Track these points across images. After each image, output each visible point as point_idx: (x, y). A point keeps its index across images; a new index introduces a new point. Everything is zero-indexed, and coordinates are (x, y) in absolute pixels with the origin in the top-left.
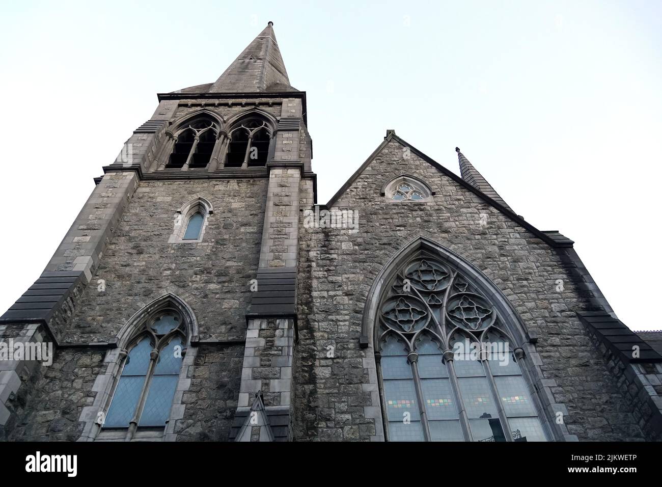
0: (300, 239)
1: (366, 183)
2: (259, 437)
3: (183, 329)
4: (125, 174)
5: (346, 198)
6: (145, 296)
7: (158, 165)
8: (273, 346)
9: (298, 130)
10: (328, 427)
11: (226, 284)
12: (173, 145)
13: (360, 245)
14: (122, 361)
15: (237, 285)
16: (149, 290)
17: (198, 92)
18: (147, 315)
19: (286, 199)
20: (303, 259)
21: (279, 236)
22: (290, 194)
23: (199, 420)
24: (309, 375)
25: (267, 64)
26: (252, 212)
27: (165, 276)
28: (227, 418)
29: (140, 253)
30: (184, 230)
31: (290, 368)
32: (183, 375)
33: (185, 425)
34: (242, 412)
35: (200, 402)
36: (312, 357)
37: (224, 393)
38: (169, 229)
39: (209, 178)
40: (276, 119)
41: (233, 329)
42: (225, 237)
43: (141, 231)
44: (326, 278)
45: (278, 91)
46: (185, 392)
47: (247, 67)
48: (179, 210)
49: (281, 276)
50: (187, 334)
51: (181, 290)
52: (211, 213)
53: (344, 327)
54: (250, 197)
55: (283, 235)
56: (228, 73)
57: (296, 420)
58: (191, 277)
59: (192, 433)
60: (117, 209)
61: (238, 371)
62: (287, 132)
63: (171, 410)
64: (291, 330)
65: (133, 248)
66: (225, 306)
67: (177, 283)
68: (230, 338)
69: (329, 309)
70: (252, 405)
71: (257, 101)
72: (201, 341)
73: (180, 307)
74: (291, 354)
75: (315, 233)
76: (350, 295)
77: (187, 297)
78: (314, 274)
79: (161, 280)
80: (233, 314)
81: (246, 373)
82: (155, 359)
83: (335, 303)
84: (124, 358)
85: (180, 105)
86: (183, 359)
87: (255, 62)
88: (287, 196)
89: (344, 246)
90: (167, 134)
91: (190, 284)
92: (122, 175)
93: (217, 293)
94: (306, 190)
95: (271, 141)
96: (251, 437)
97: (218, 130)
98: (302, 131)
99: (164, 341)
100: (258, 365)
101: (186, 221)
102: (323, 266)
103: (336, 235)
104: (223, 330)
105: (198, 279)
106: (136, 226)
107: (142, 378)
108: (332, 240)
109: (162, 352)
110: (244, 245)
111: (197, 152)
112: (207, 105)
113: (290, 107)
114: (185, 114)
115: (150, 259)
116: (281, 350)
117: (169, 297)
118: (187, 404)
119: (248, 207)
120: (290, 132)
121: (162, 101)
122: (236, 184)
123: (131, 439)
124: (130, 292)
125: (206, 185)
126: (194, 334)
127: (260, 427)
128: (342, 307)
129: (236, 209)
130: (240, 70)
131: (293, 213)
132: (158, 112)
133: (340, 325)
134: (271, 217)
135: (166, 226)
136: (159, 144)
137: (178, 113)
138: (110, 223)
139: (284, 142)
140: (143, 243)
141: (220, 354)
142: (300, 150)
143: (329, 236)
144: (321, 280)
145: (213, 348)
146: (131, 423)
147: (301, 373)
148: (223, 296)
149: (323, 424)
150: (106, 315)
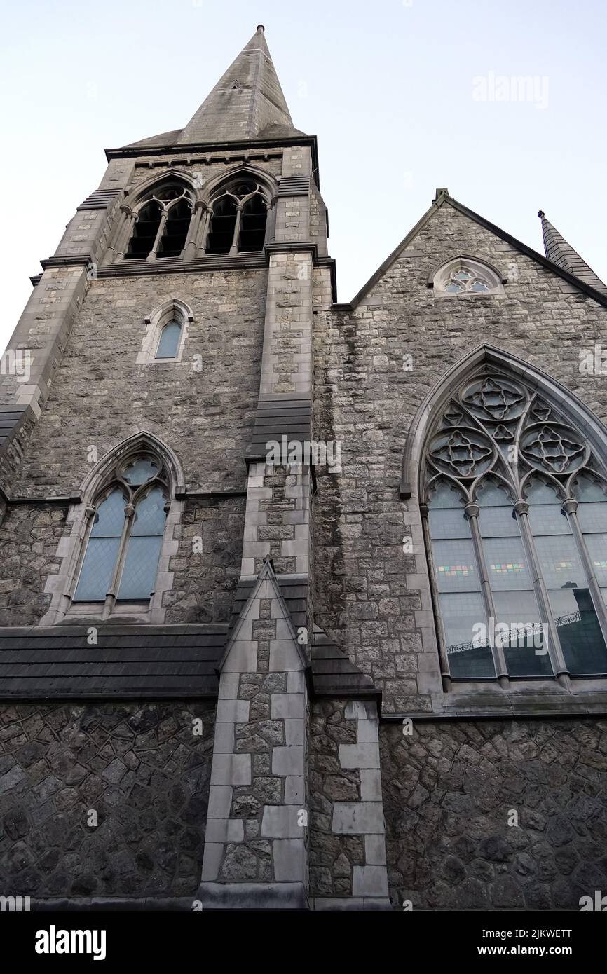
0: (314, 353)
1: (406, 270)
2: (270, 612)
3: (164, 478)
4: (70, 269)
5: (378, 292)
6: (111, 435)
7: (114, 255)
8: (282, 497)
9: (307, 195)
10: (358, 600)
11: (217, 417)
12: (132, 225)
13: (398, 359)
14: (89, 519)
15: (231, 417)
16: (116, 428)
17: (162, 144)
18: (116, 461)
19: (293, 297)
20: (320, 381)
21: (286, 350)
22: (298, 289)
23: (192, 592)
24: (333, 535)
25: (258, 94)
26: (247, 318)
27: (136, 408)
28: (228, 590)
29: (100, 378)
30: (156, 346)
31: (307, 526)
32: (168, 536)
33: (175, 598)
34: (246, 582)
35: (192, 569)
36: (336, 511)
37: (223, 557)
38: (136, 344)
39: (185, 271)
40: (275, 179)
41: (230, 477)
42: (212, 353)
43: (99, 349)
44: (352, 405)
45: (277, 137)
46: (171, 558)
47: (229, 101)
48: (147, 318)
49: (291, 404)
50: (170, 484)
51: (158, 427)
52: (191, 320)
53: (378, 471)
54: (243, 296)
55: (291, 348)
56: (203, 113)
57: (317, 591)
58: (170, 409)
59: (185, 607)
60: (64, 319)
61: (239, 529)
62: (292, 199)
63: (156, 580)
64: (306, 477)
65: (92, 371)
66: (218, 447)
67: (151, 418)
68: (226, 489)
69: (357, 448)
70: (259, 572)
71: (246, 153)
72: (188, 493)
73: (158, 449)
74: (308, 508)
75: (335, 344)
76: (385, 428)
77: (166, 436)
78: (336, 401)
79: (130, 414)
80: (229, 457)
81: (249, 533)
82: (131, 516)
83: (365, 439)
84: (91, 516)
85: (137, 166)
86: (167, 515)
87: (241, 92)
88: (295, 292)
89: (376, 361)
90: (123, 209)
91: (169, 418)
92: (67, 271)
93: (206, 430)
94: (321, 283)
95: (270, 213)
96: (260, 612)
97: (193, 201)
98: (313, 197)
99: (140, 493)
100: (265, 523)
101: (157, 333)
102: (347, 390)
103: (365, 346)
104: (217, 478)
105: (179, 412)
106: (92, 342)
107: (116, 540)
108: (360, 353)
109: (138, 506)
110: (238, 363)
111: (166, 235)
112: (175, 163)
113: (295, 159)
114: (147, 178)
115: (114, 386)
116: (294, 503)
117: (143, 435)
118: (175, 572)
119: (241, 310)
120: (295, 198)
121: (112, 160)
122: (223, 278)
123: (110, 614)
124: (92, 430)
125: (181, 281)
126: (179, 483)
127: (271, 599)
128: (374, 445)
129: (224, 313)
130: (220, 106)
131: (304, 316)
132: (108, 178)
133: (372, 469)
134: (274, 323)
135: (132, 340)
136: (113, 222)
137: (135, 178)
138: (58, 340)
139: (288, 214)
140: (103, 365)
141: (215, 510)
142: (311, 225)
143: (354, 347)
144: (345, 409)
145: (204, 502)
146: (107, 595)
147: (322, 532)
148: (213, 433)
149: (352, 597)
150: (63, 461)
